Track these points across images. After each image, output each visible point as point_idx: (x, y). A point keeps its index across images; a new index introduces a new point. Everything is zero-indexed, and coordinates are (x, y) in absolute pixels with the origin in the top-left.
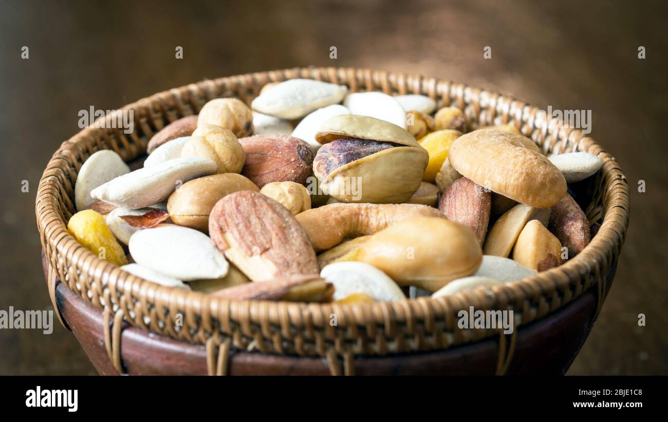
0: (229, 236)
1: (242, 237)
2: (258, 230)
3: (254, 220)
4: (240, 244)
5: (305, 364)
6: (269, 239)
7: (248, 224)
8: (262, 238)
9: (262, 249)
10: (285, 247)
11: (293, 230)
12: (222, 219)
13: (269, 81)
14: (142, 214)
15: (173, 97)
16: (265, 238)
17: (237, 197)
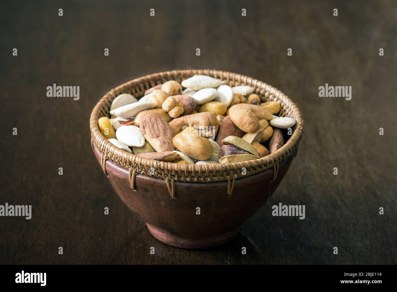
0: (146, 130)
1: (150, 131)
2: (156, 129)
3: (155, 125)
4: (149, 133)
5: (159, 181)
6: (159, 133)
7: (153, 126)
8: (157, 132)
9: (157, 136)
10: (164, 136)
11: (168, 130)
12: (144, 123)
13: (198, 74)
14: (126, 120)
15: (160, 76)
16: (158, 132)
17: (150, 116)
